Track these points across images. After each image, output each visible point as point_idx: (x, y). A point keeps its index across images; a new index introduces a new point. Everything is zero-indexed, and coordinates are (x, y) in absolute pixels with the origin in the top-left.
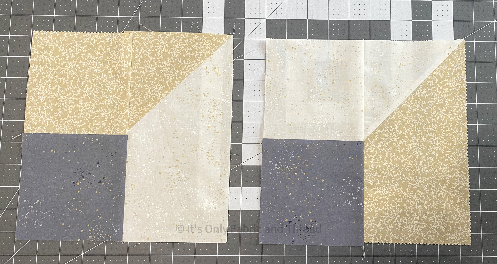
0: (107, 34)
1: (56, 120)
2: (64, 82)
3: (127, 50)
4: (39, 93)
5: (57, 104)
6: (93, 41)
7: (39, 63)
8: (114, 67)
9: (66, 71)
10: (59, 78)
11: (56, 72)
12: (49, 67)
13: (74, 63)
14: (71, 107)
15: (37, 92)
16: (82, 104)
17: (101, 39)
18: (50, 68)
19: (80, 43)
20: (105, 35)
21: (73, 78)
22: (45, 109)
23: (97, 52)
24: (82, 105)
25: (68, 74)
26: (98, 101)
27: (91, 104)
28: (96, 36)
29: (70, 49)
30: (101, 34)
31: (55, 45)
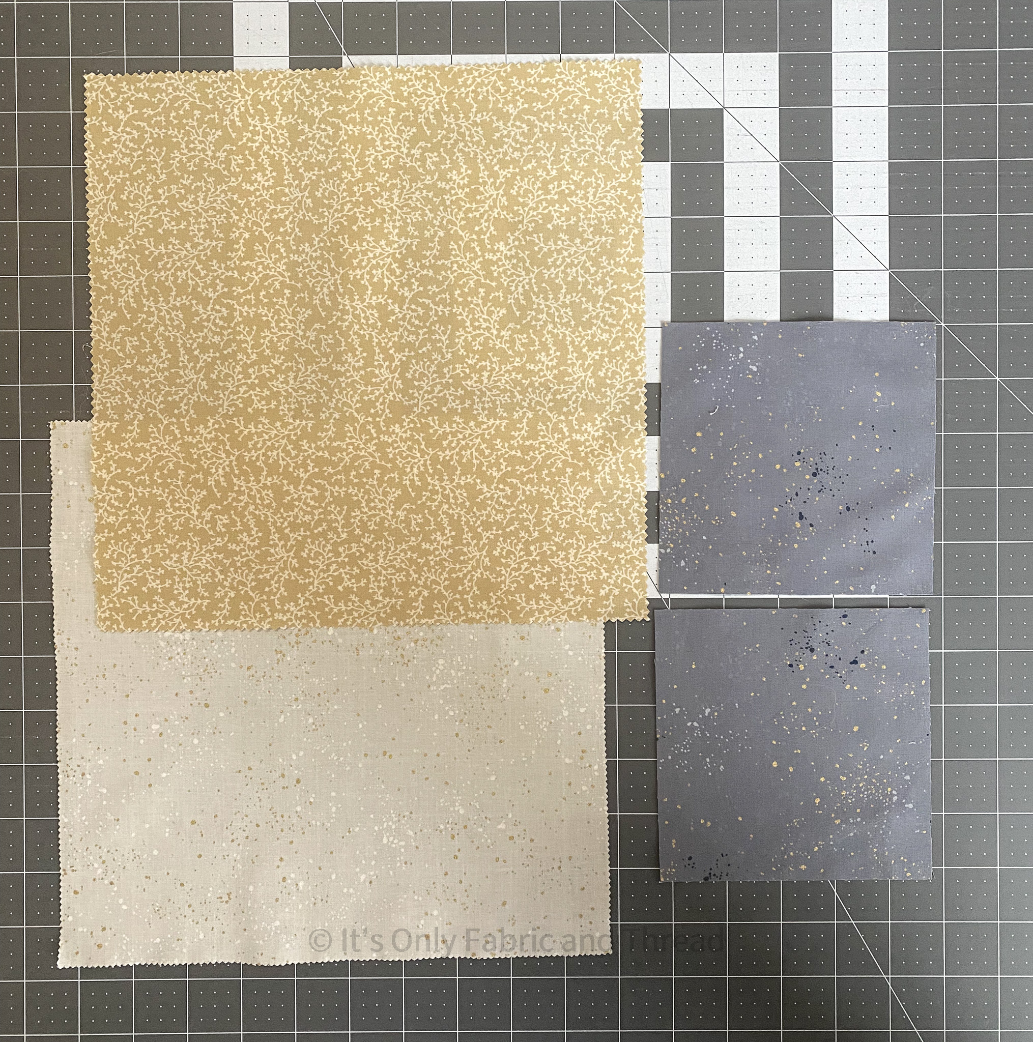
0: (644, 532)
1: (420, 422)
2: (516, 435)
3: (604, 586)
4: (486, 374)
5: (461, 421)
6: (624, 499)
7: (561, 368)
8: (558, 556)
9: (544, 437)
10: (525, 420)
11: (540, 413)
12: (554, 394)
13: (566, 455)
14: (455, 457)
15: (489, 368)
16: (462, 483)
17: (629, 518)
18: (550, 396)
19: (618, 467)
20: (639, 526)
21: (528, 455)
22: (445, 394)
23: (596, 511)
24: (458, 484)
25: (536, 443)
26: (472, 523)
27: (462, 505)
28: (636, 505)
29: (601, 442)
30: (642, 518)
31: (609, 403)
